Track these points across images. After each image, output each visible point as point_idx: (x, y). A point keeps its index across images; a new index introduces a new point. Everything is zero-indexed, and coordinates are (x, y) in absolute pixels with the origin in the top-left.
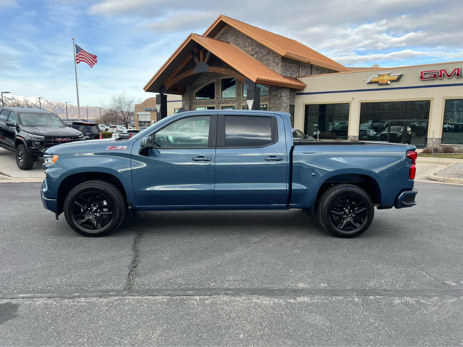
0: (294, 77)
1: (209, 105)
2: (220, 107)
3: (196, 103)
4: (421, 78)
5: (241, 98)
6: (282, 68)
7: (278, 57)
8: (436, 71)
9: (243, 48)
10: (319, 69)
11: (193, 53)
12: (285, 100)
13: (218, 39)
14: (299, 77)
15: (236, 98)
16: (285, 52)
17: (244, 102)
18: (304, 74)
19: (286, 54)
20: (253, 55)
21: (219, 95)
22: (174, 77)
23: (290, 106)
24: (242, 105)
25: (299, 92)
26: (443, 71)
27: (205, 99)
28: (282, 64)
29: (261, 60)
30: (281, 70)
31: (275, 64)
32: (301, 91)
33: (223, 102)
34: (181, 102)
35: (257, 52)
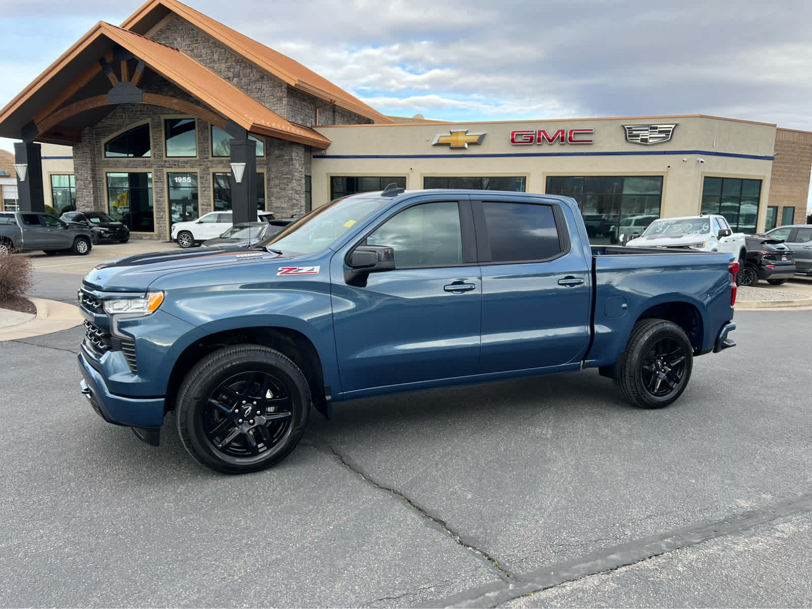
0: (309, 125)
1: (139, 169)
2: (163, 175)
3: (107, 164)
4: (513, 141)
5: (208, 159)
6: (289, 107)
7: (281, 86)
8: (533, 131)
9: (209, 64)
10: (344, 115)
11: (102, 61)
12: (297, 166)
13: (153, 40)
14: (316, 126)
15: (198, 157)
16: (296, 79)
17: (214, 166)
18: (323, 121)
19: (297, 83)
20: (229, 78)
21: (160, 150)
22: (59, 108)
23: (305, 178)
24: (212, 170)
25: (318, 154)
26: (542, 133)
27: (128, 157)
28: (288, 101)
29: (247, 90)
30: (287, 112)
31: (274, 100)
32: (323, 152)
33: (170, 165)
34: (72, 161)
35: (237, 73)
